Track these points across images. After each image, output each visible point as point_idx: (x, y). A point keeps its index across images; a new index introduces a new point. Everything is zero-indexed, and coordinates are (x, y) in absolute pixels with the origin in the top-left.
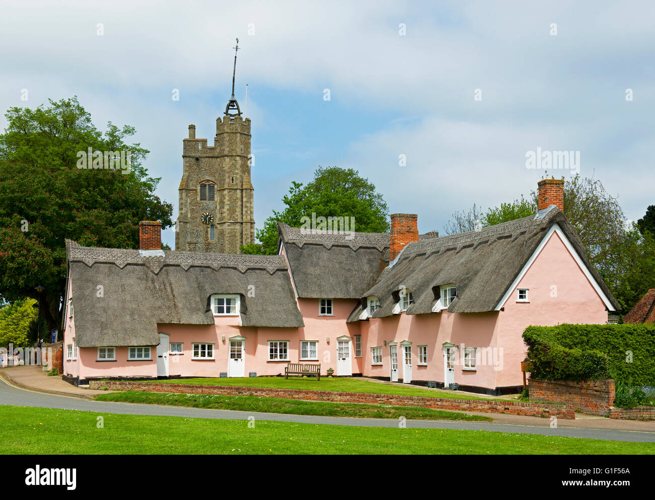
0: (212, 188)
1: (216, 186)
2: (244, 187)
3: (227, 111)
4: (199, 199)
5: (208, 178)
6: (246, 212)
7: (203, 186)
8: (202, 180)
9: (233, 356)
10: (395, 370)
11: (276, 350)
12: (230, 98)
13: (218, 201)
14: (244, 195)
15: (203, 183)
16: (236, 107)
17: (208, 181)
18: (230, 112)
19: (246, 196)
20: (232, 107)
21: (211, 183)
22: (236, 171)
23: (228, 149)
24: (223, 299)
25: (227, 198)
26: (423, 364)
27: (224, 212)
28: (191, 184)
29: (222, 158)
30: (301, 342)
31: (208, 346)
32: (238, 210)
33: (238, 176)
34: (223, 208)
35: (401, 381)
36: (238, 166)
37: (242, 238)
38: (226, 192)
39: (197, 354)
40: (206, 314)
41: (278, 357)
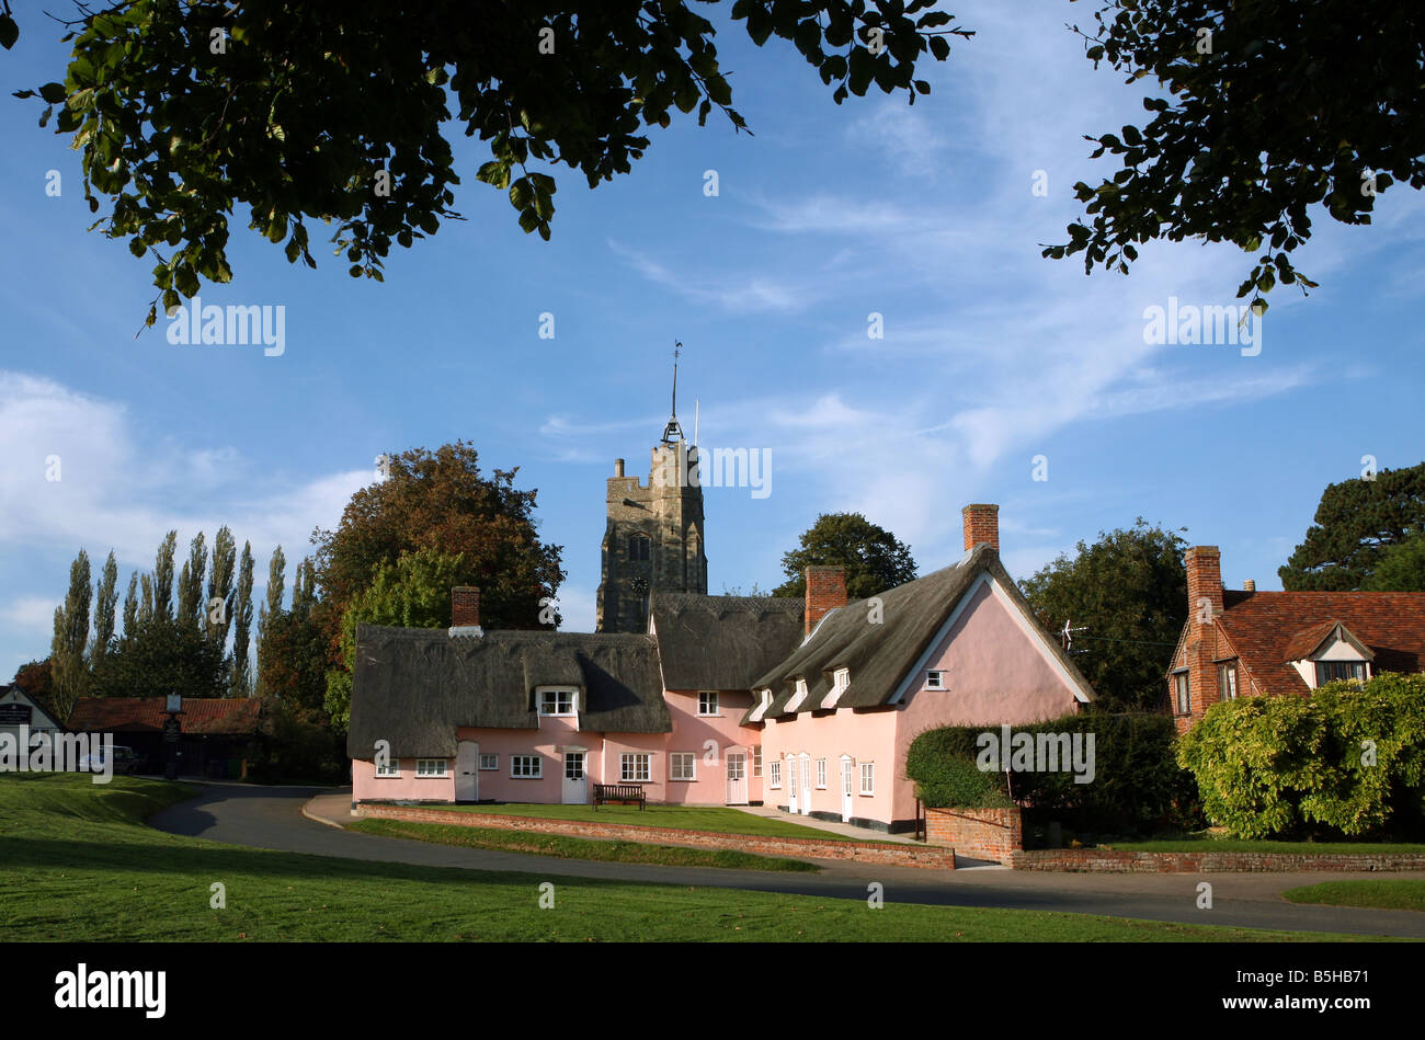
0: (644, 542)
1: (650, 540)
2: (689, 539)
3: (665, 437)
4: (627, 557)
5: (640, 529)
6: (691, 573)
7: (632, 540)
8: (632, 531)
9: (569, 774)
10: (794, 797)
11: (632, 766)
12: (669, 419)
13: (653, 561)
14: (688, 551)
15: (634, 535)
16: (677, 432)
17: (640, 533)
18: (671, 438)
19: (691, 553)
20: (673, 432)
21: (644, 535)
22: (678, 519)
23: (667, 489)
24: (554, 694)
25: (664, 556)
26: (822, 786)
27: (660, 575)
28: (616, 538)
29: (659, 501)
30: (671, 754)
31: (534, 759)
32: (679, 571)
33: (680, 526)
34: (659, 569)
35: (800, 811)
36: (680, 512)
38: (662, 548)
39: (517, 771)
40: (529, 714)
41: (635, 776)
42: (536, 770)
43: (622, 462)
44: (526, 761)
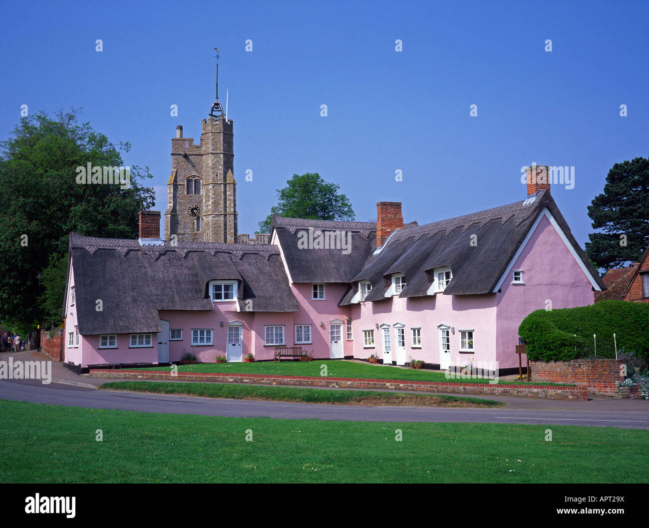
0: (197, 182)
1: (201, 182)
2: (228, 182)
3: (212, 113)
4: (185, 193)
5: (194, 174)
6: (230, 204)
7: (189, 181)
8: (189, 175)
9: (231, 341)
10: (388, 353)
11: (272, 335)
12: (214, 100)
13: (204, 195)
14: (228, 189)
15: (190, 178)
16: (219, 109)
17: (195, 176)
18: (214, 113)
19: (229, 190)
20: (216, 109)
21: (197, 178)
22: (220, 167)
23: (213, 147)
24: (221, 286)
25: (212, 192)
26: (417, 345)
27: (209, 205)
28: (178, 179)
29: (208, 155)
30: (296, 326)
31: (207, 332)
32: (222, 202)
33: (222, 172)
34: (208, 201)
35: (394, 363)
36: (222, 163)
37: (225, 228)
38: (210, 187)
39: (195, 339)
40: (205, 300)
41: (274, 342)
42: (208, 339)
43: (181, 128)
44: (202, 333)
